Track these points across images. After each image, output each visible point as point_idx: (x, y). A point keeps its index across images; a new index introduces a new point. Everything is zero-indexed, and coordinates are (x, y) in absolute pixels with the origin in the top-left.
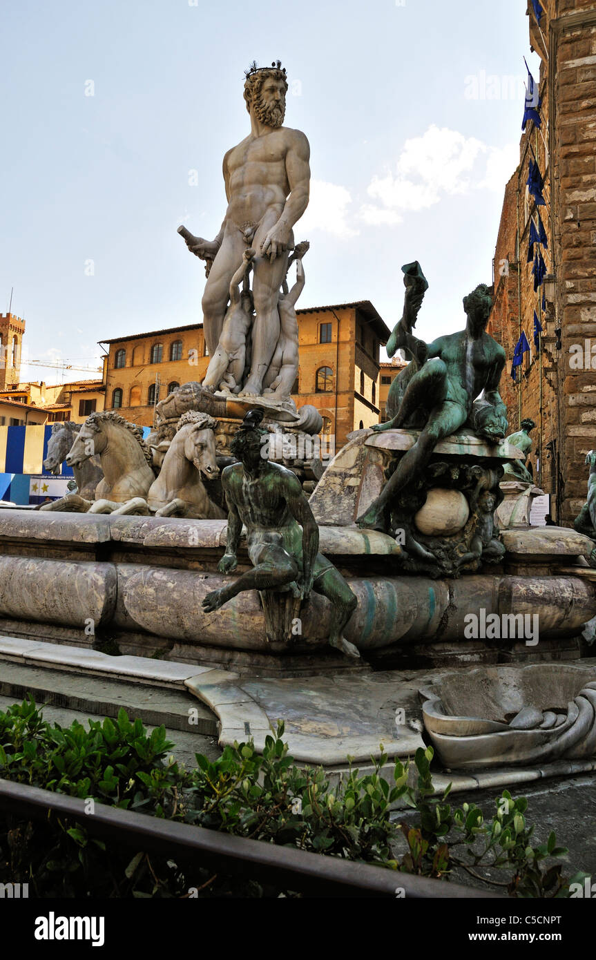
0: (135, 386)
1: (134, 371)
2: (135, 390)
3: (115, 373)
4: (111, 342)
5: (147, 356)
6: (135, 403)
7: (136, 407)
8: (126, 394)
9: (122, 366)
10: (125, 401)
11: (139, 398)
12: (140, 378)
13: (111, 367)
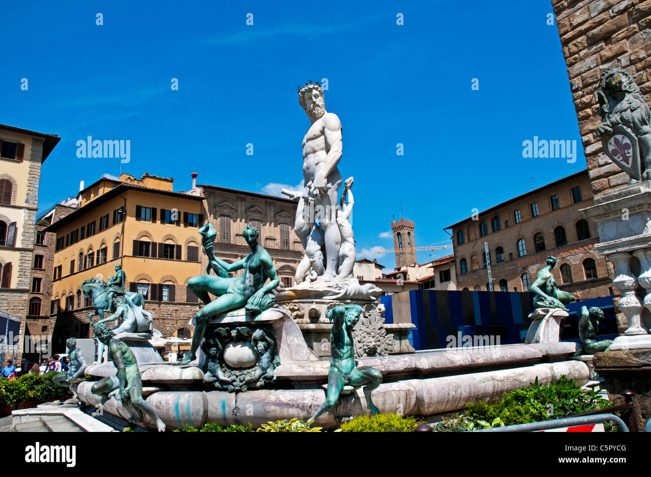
0: (474, 255)
1: (471, 245)
2: (474, 258)
3: (459, 248)
4: (453, 227)
5: (478, 232)
6: (476, 267)
7: (477, 270)
8: (468, 261)
9: (463, 242)
10: (469, 266)
11: (478, 263)
12: (476, 248)
13: (456, 244)
